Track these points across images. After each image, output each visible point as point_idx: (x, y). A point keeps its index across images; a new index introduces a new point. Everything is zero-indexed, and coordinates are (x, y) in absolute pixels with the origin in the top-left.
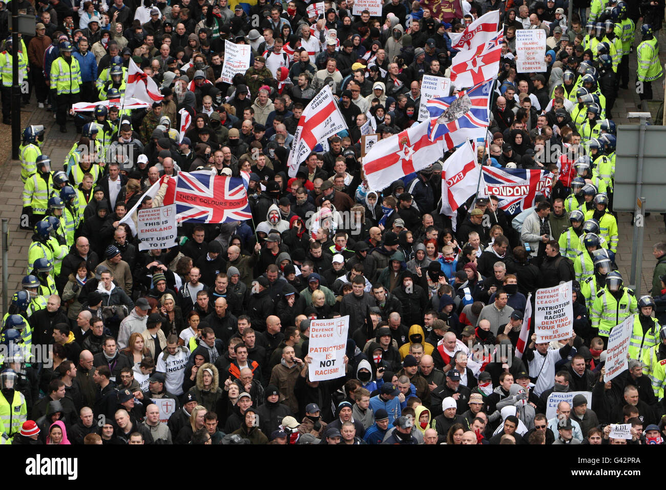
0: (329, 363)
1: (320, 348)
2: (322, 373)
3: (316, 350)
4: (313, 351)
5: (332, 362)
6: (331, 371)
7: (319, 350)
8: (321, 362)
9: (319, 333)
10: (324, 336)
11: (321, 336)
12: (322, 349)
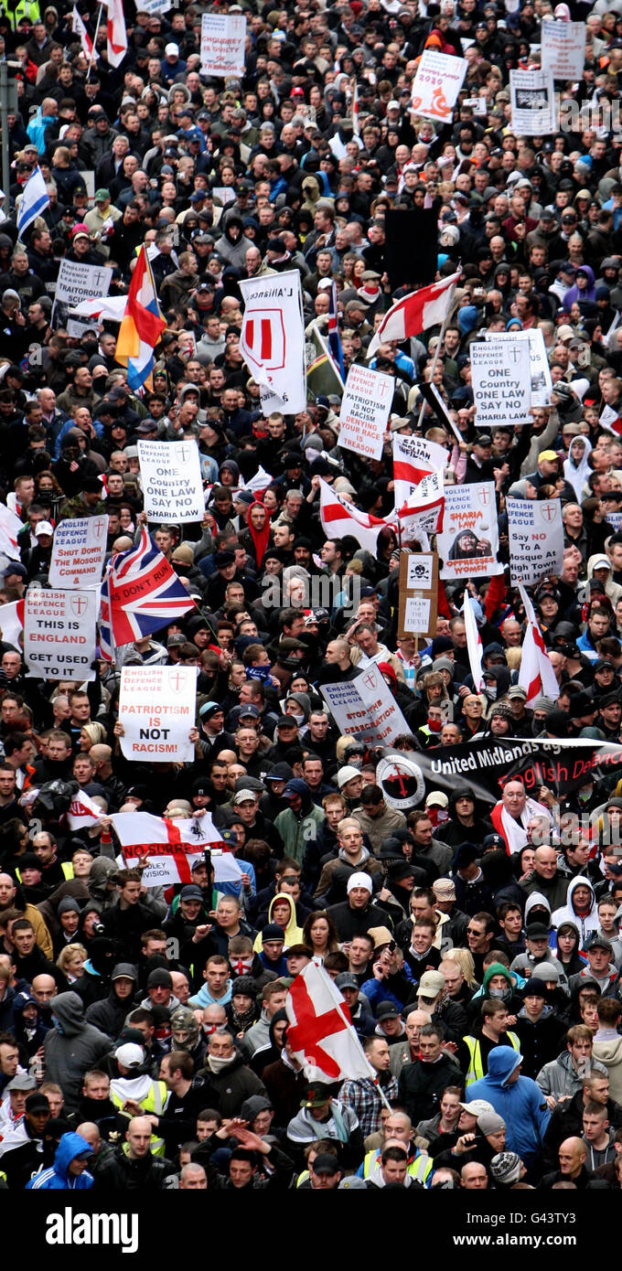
0: (155, 734)
1: (139, 707)
2: (143, 748)
3: (132, 710)
4: (126, 711)
5: (162, 734)
6: (162, 749)
7: (136, 709)
8: (142, 731)
9: (136, 685)
10: (146, 689)
11: (139, 689)
12: (142, 709)
